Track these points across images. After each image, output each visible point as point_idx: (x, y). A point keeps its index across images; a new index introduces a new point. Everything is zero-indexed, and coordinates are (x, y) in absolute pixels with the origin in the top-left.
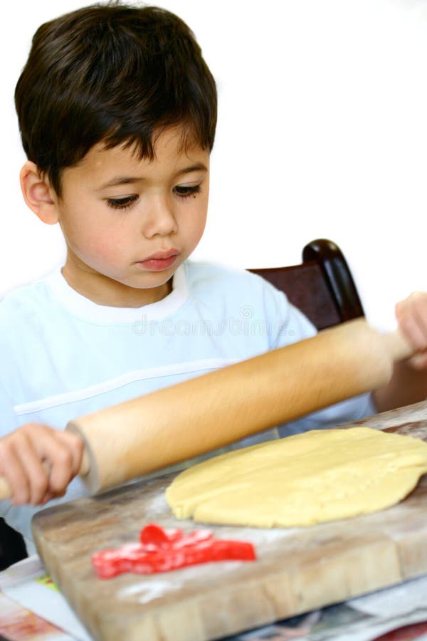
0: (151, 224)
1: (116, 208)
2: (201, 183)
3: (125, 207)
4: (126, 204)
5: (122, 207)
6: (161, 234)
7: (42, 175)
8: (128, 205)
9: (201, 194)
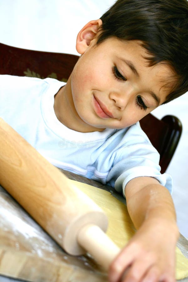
0: (118, 94)
1: (114, 73)
2: (149, 108)
3: (117, 77)
4: (118, 77)
5: (116, 76)
6: (117, 103)
7: (100, 29)
8: (118, 79)
9: (144, 111)
